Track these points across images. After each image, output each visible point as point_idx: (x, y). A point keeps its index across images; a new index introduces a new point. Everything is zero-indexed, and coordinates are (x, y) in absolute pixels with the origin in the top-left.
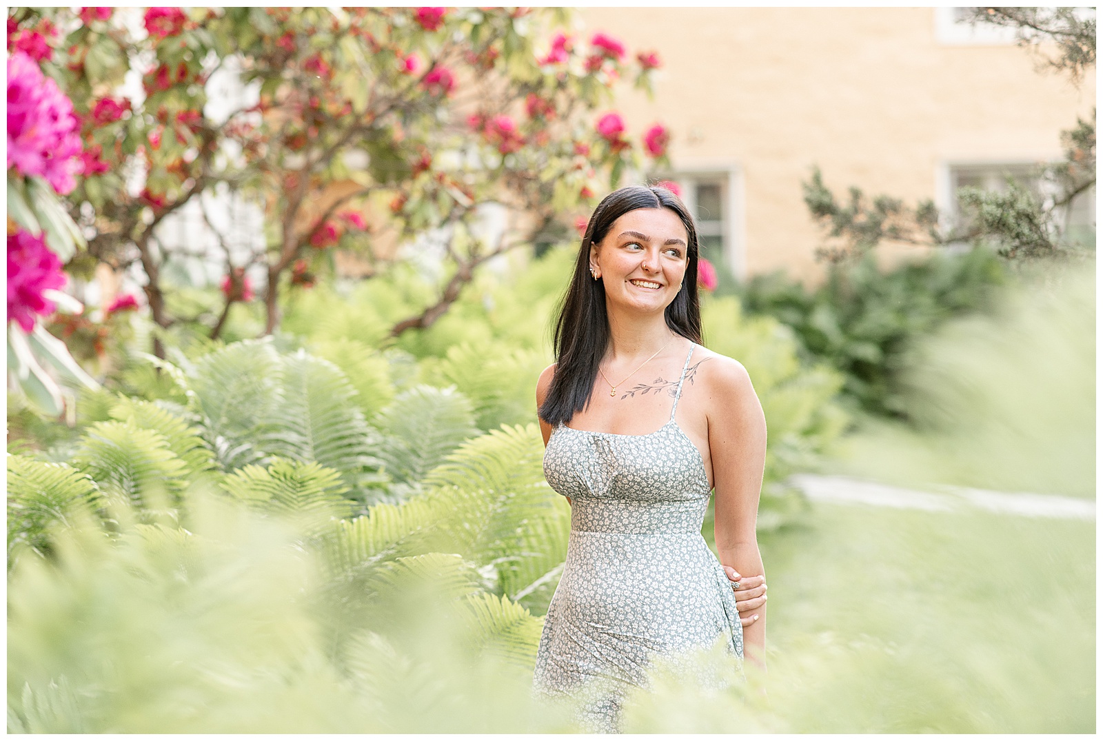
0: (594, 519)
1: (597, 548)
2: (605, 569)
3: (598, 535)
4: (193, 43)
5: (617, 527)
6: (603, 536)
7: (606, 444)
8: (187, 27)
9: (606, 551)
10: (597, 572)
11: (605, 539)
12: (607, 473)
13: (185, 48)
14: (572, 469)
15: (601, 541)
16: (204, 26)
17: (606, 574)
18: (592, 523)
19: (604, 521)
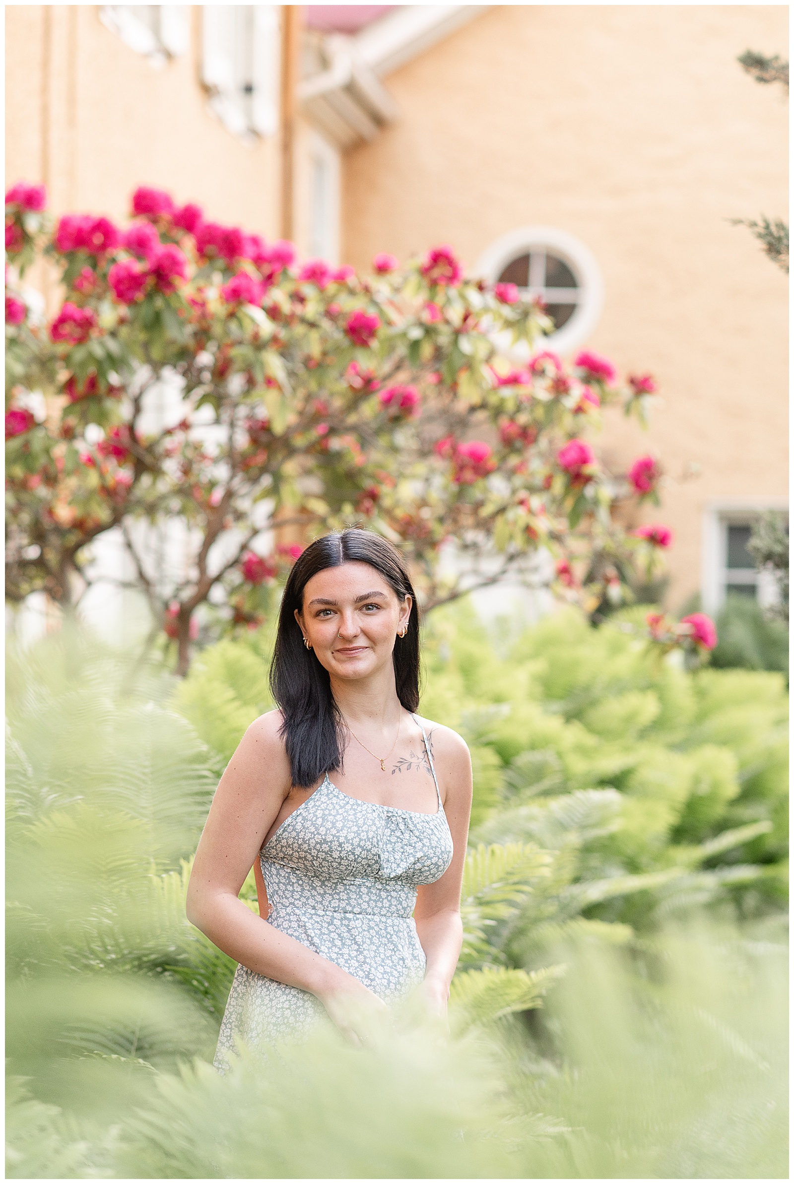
0: (370, 899)
1: (377, 933)
2: (391, 956)
3: (377, 918)
4: (98, 352)
5: (398, 910)
6: (383, 919)
7: (401, 821)
8: (94, 334)
9: (389, 936)
10: (382, 959)
11: (386, 923)
12: (403, 853)
13: (91, 356)
14: (377, 846)
15: (382, 926)
16: (113, 334)
17: (393, 962)
18: (368, 904)
19: (382, 902)
